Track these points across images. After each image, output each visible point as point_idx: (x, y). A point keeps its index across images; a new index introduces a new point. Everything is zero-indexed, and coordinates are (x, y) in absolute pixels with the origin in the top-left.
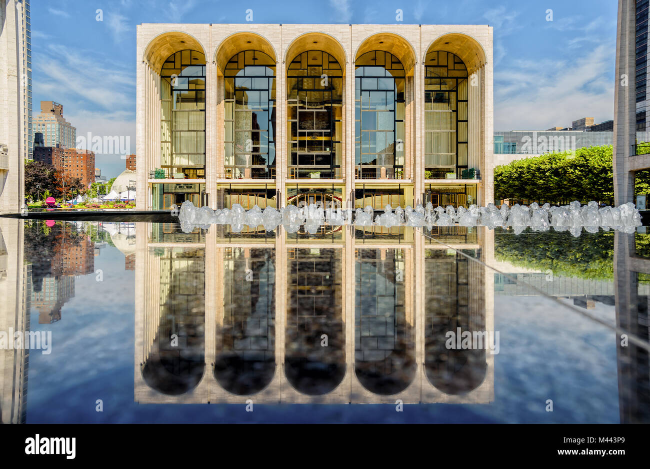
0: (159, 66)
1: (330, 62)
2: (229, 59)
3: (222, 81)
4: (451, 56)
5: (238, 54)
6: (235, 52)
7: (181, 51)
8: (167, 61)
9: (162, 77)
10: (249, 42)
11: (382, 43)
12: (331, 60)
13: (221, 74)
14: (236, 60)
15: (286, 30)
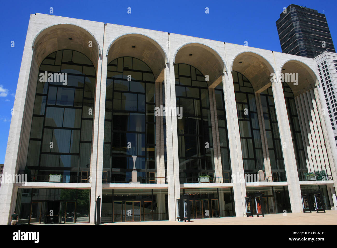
1: (197, 75)
2: (110, 62)
5: (117, 59)
7: (63, 50)
10: (134, 47)
14: (115, 63)
15: (173, 38)
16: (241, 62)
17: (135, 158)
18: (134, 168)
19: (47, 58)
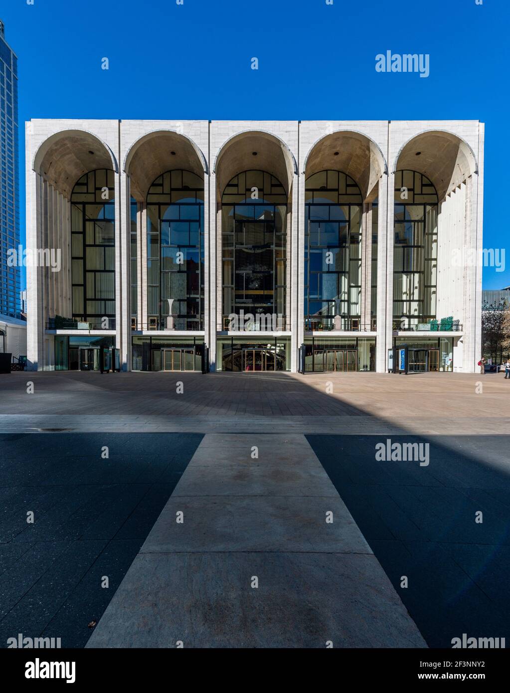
0: (68, 189)
1: (272, 185)
2: (151, 181)
3: (145, 207)
4: (418, 176)
5: (163, 175)
6: (158, 170)
7: (95, 171)
9: (73, 203)
10: (173, 153)
12: (274, 182)
14: (161, 182)
15: (217, 129)
16: (337, 154)
17: (171, 301)
18: (170, 314)
19: (77, 184)
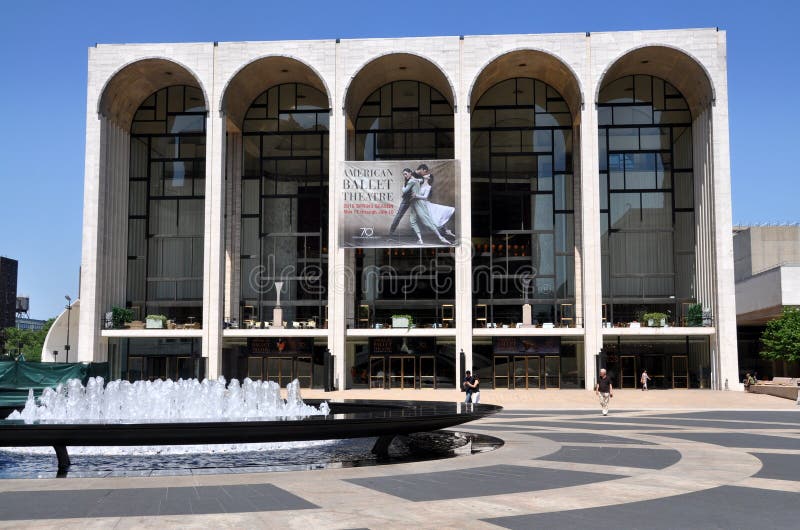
0: (129, 117)
1: (432, 102)
2: (251, 102)
3: (240, 140)
4: (657, 83)
5: (267, 91)
6: (263, 89)
7: (167, 88)
8: (142, 107)
9: (133, 136)
10: (285, 71)
11: (523, 65)
12: (436, 97)
13: (236, 130)
14: (263, 102)
15: (347, 51)
17: (279, 285)
18: (278, 304)
